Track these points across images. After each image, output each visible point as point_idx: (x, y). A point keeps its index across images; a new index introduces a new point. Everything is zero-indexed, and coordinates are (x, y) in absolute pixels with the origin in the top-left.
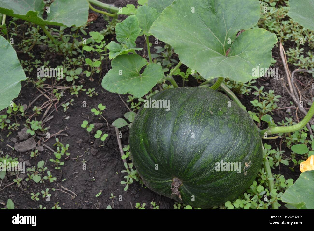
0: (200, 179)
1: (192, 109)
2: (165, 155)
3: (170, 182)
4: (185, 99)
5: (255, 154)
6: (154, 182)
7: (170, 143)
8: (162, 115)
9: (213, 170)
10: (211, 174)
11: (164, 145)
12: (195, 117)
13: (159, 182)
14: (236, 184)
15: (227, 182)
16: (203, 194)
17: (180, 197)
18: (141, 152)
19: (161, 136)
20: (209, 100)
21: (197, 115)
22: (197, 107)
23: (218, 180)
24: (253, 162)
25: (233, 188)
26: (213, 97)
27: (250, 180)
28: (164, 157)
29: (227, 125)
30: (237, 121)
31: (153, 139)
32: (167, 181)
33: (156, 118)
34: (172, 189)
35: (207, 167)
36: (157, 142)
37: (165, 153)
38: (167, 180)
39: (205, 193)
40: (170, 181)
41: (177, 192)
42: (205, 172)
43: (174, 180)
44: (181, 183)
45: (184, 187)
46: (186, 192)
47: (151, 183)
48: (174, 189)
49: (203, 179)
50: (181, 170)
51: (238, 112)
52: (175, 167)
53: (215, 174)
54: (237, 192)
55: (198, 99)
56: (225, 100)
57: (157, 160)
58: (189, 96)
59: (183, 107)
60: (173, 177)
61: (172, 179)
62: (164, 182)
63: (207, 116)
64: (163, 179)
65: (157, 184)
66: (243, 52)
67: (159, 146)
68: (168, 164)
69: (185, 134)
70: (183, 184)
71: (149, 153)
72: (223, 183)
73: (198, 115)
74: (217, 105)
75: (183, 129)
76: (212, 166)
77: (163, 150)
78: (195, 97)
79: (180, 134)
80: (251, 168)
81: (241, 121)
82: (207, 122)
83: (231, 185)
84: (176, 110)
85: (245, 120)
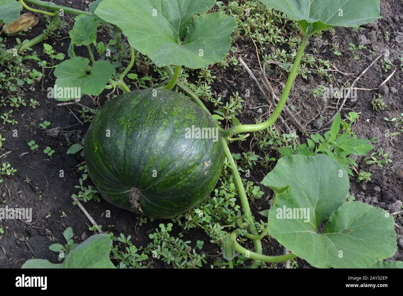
0: (159, 184)
1: (145, 111)
2: (120, 160)
3: (128, 193)
4: (137, 103)
5: (214, 153)
6: (111, 193)
7: (125, 146)
8: (115, 120)
9: (172, 172)
10: (171, 176)
11: (119, 150)
12: (148, 118)
13: (116, 194)
14: (198, 185)
15: (188, 183)
16: (165, 200)
17: (140, 210)
18: (96, 160)
19: (115, 141)
20: (163, 101)
21: (150, 117)
22: (151, 109)
23: (178, 182)
24: (213, 161)
25: (195, 190)
26: (167, 98)
27: (211, 180)
28: (119, 163)
29: (183, 124)
30: (193, 121)
31: (107, 145)
32: (124, 193)
33: (108, 124)
34: (130, 202)
35: (165, 169)
36: (111, 147)
37: (120, 158)
38: (124, 191)
39: (167, 199)
40: (127, 191)
41: (136, 205)
42: (163, 174)
43: (132, 190)
44: (140, 192)
45: (144, 197)
46: (147, 203)
47: (109, 195)
48: (133, 201)
49: (162, 182)
50: (138, 174)
51: (195, 112)
52: (131, 172)
53: (174, 176)
54: (199, 194)
55: (151, 101)
56: (180, 100)
57: (112, 166)
58: (141, 98)
59: (136, 110)
60: (131, 187)
61: (130, 189)
62: (121, 193)
63: (161, 116)
64: (119, 190)
65: (115, 196)
66: (199, 38)
67: (114, 151)
68: (124, 170)
69: (139, 136)
70: (142, 193)
71: (103, 160)
72: (183, 185)
73: (152, 116)
74: (171, 105)
75: (137, 131)
76: (170, 167)
77: (118, 155)
78: (148, 99)
79: (135, 137)
80: (211, 167)
81: (198, 120)
82: (161, 122)
83: (192, 186)
84: (129, 114)
85: (202, 119)
